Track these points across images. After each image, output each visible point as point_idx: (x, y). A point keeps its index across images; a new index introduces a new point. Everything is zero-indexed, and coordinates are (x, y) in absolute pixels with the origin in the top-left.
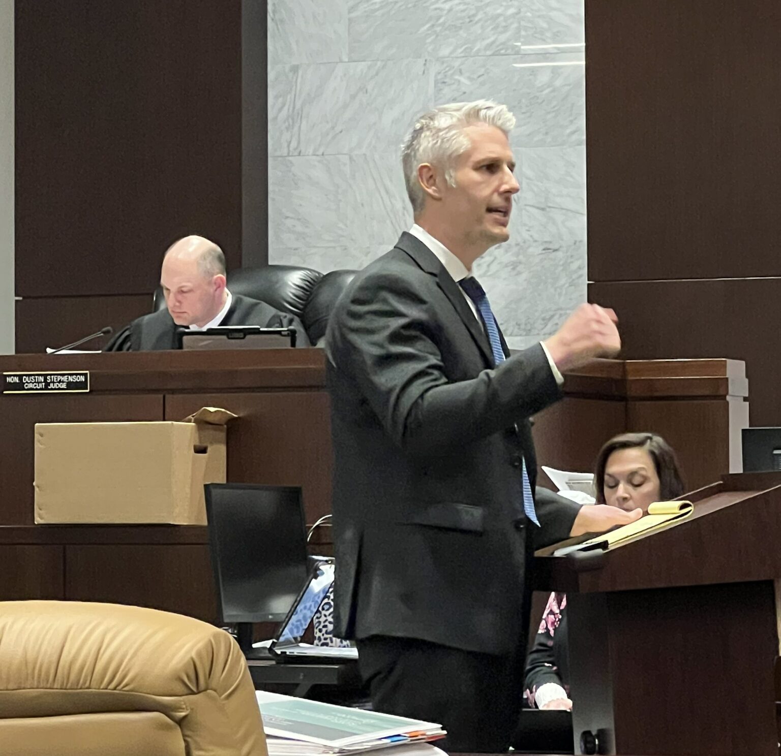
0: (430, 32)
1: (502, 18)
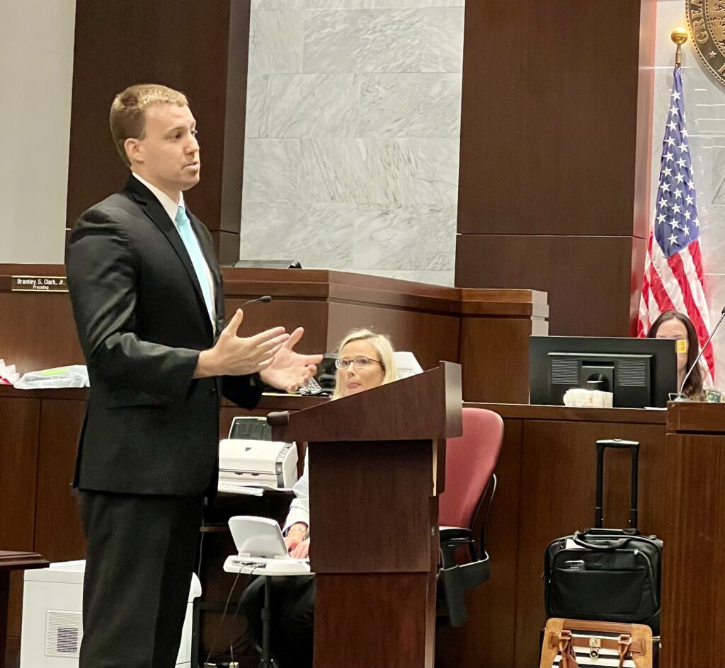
0: (359, 55)
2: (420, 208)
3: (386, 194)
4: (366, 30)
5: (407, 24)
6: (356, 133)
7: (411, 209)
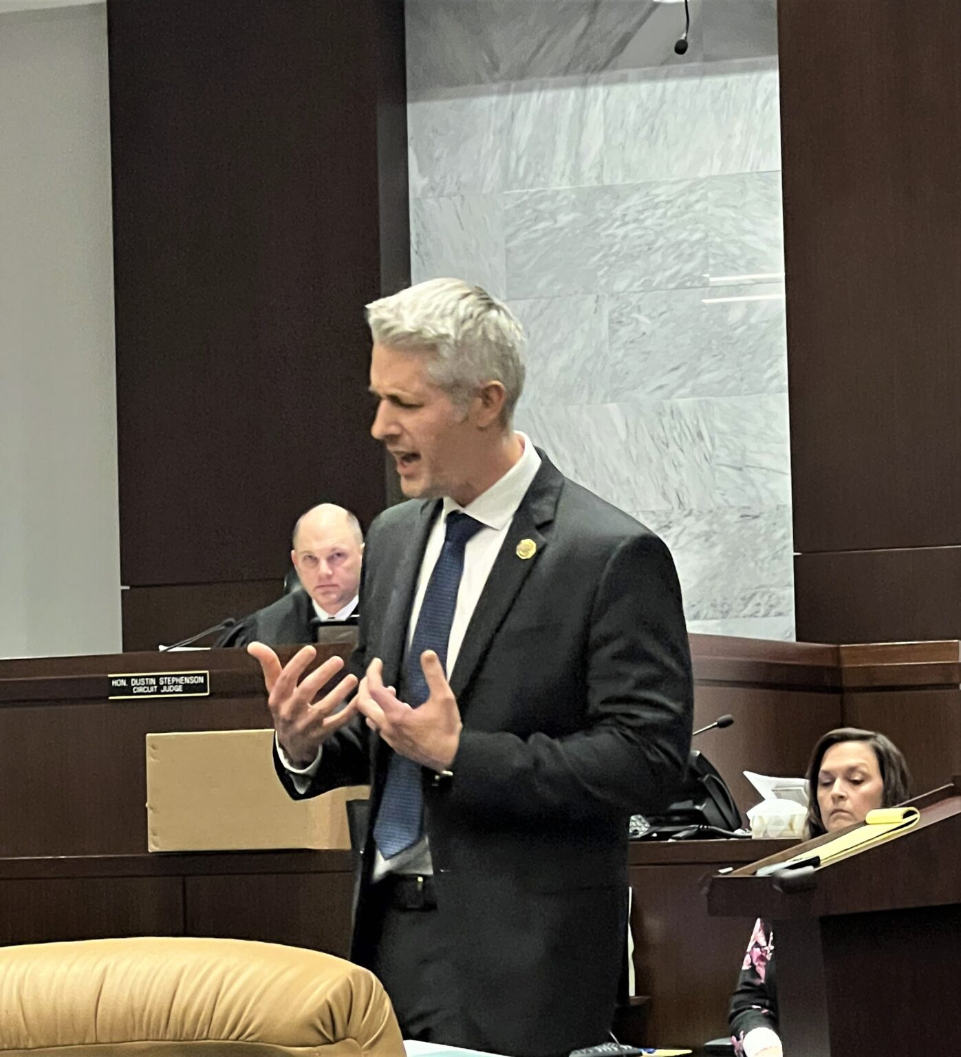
0: (602, 263)
1: (686, 245)
2: (725, 513)
3: (664, 494)
4: (609, 221)
5: (679, 207)
6: (606, 396)
7: (708, 517)
